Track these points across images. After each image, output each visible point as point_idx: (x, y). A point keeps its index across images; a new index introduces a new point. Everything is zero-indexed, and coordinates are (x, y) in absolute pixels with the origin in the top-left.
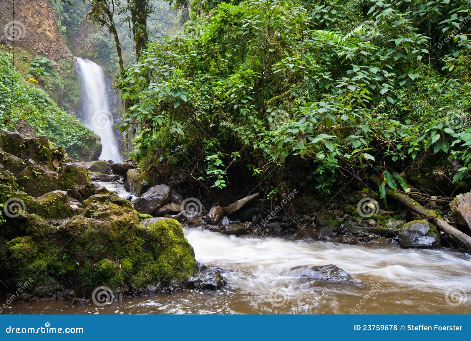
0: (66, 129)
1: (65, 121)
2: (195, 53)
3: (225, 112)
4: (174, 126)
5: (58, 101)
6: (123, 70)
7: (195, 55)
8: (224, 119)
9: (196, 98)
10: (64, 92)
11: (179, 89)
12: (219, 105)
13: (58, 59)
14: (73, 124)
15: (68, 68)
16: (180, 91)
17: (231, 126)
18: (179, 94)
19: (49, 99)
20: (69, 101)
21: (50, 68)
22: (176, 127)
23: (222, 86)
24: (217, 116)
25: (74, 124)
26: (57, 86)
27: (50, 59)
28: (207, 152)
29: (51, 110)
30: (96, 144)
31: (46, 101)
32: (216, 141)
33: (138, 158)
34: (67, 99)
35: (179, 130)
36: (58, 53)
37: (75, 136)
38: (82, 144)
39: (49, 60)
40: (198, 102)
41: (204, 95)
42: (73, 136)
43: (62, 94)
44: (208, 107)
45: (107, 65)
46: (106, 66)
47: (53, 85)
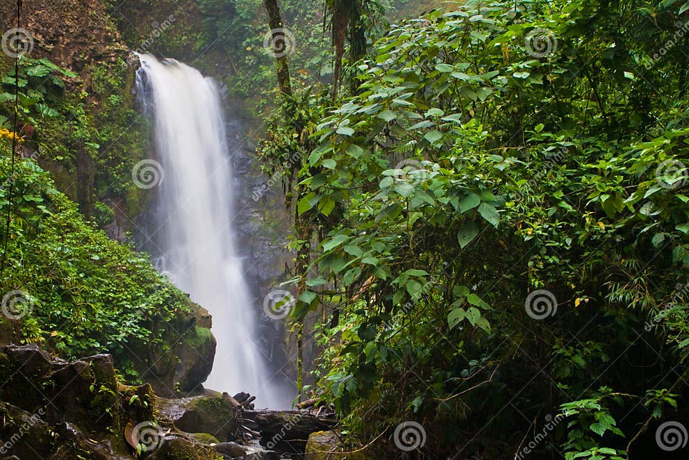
0: (104, 288)
1: (103, 261)
2: (525, 69)
3: (625, 256)
4: (457, 303)
5: (79, 196)
6: (289, 101)
7: (525, 75)
8: (621, 279)
9: (530, 214)
10: (99, 167)
11: (475, 186)
12: (603, 235)
13: (83, 62)
14: (125, 271)
15: (110, 89)
16: (478, 192)
17: (644, 304)
18: (473, 202)
19: (52, 191)
20: (113, 195)
21: (58, 90)
22: (466, 307)
23: (611, 175)
24: (598, 270)
25: (128, 272)
26: (77, 147)
27: (57, 63)
28: (565, 387)
29: (59, 227)
30: (194, 336)
31: (47, 200)
32: (596, 351)
33: (345, 402)
34: (106, 188)
35: (474, 317)
36: (84, 44)
37: (132, 311)
38: (151, 337)
39: (55, 67)
40: (535, 225)
41: (555, 202)
42: (126, 311)
43: (92, 172)
44: (569, 241)
45: (233, 72)
46: (230, 78)
47: (67, 145)
